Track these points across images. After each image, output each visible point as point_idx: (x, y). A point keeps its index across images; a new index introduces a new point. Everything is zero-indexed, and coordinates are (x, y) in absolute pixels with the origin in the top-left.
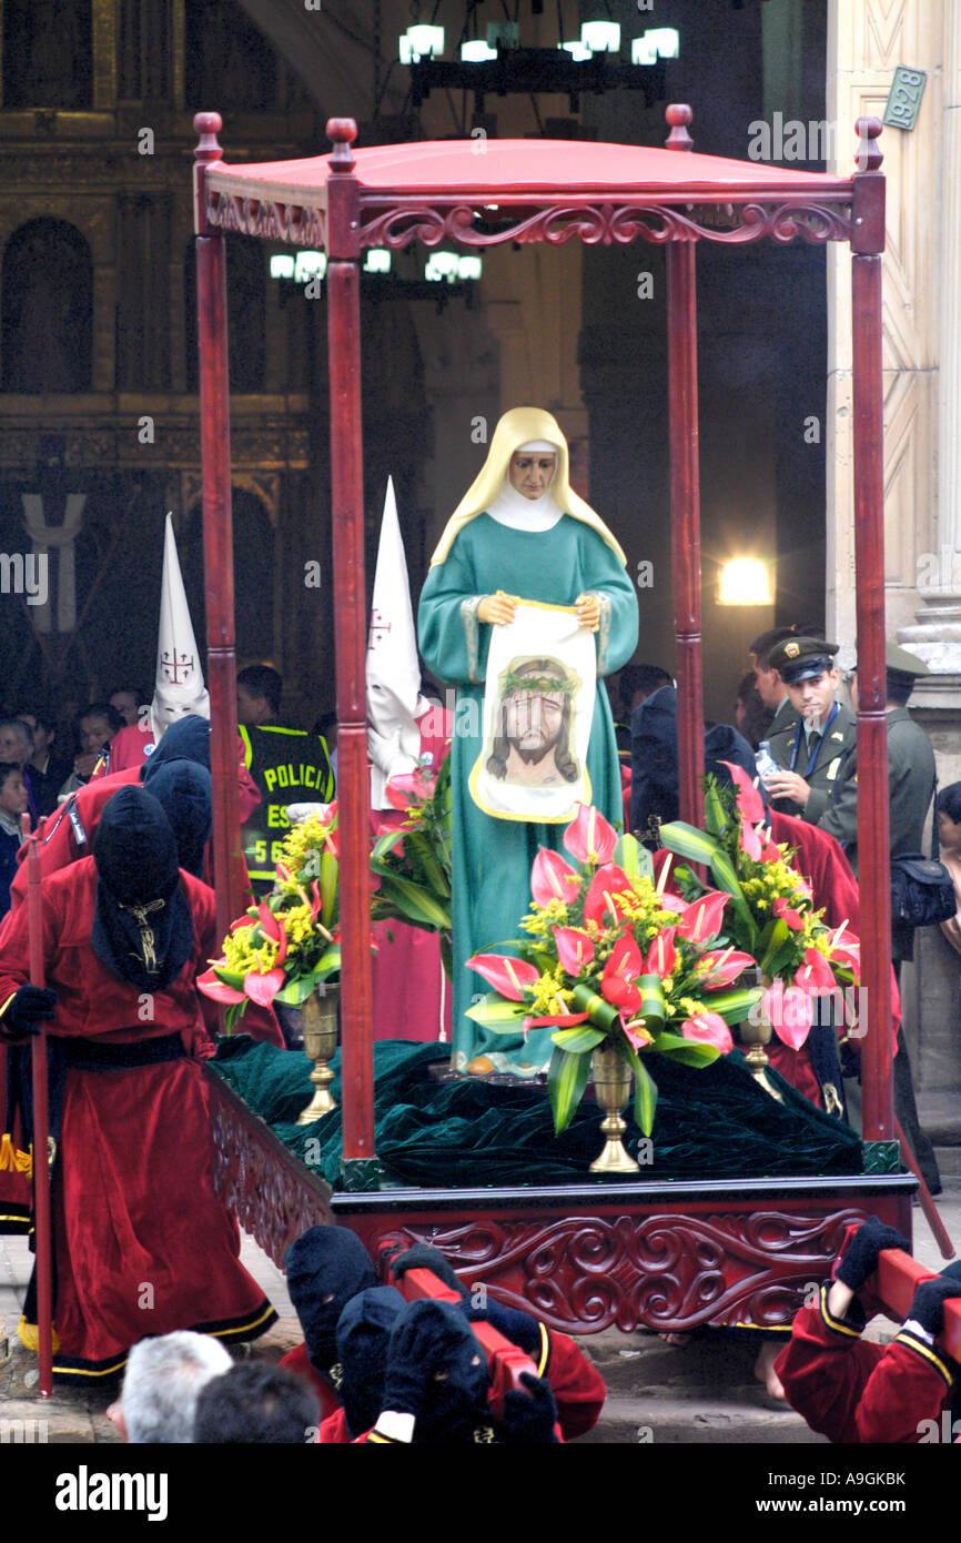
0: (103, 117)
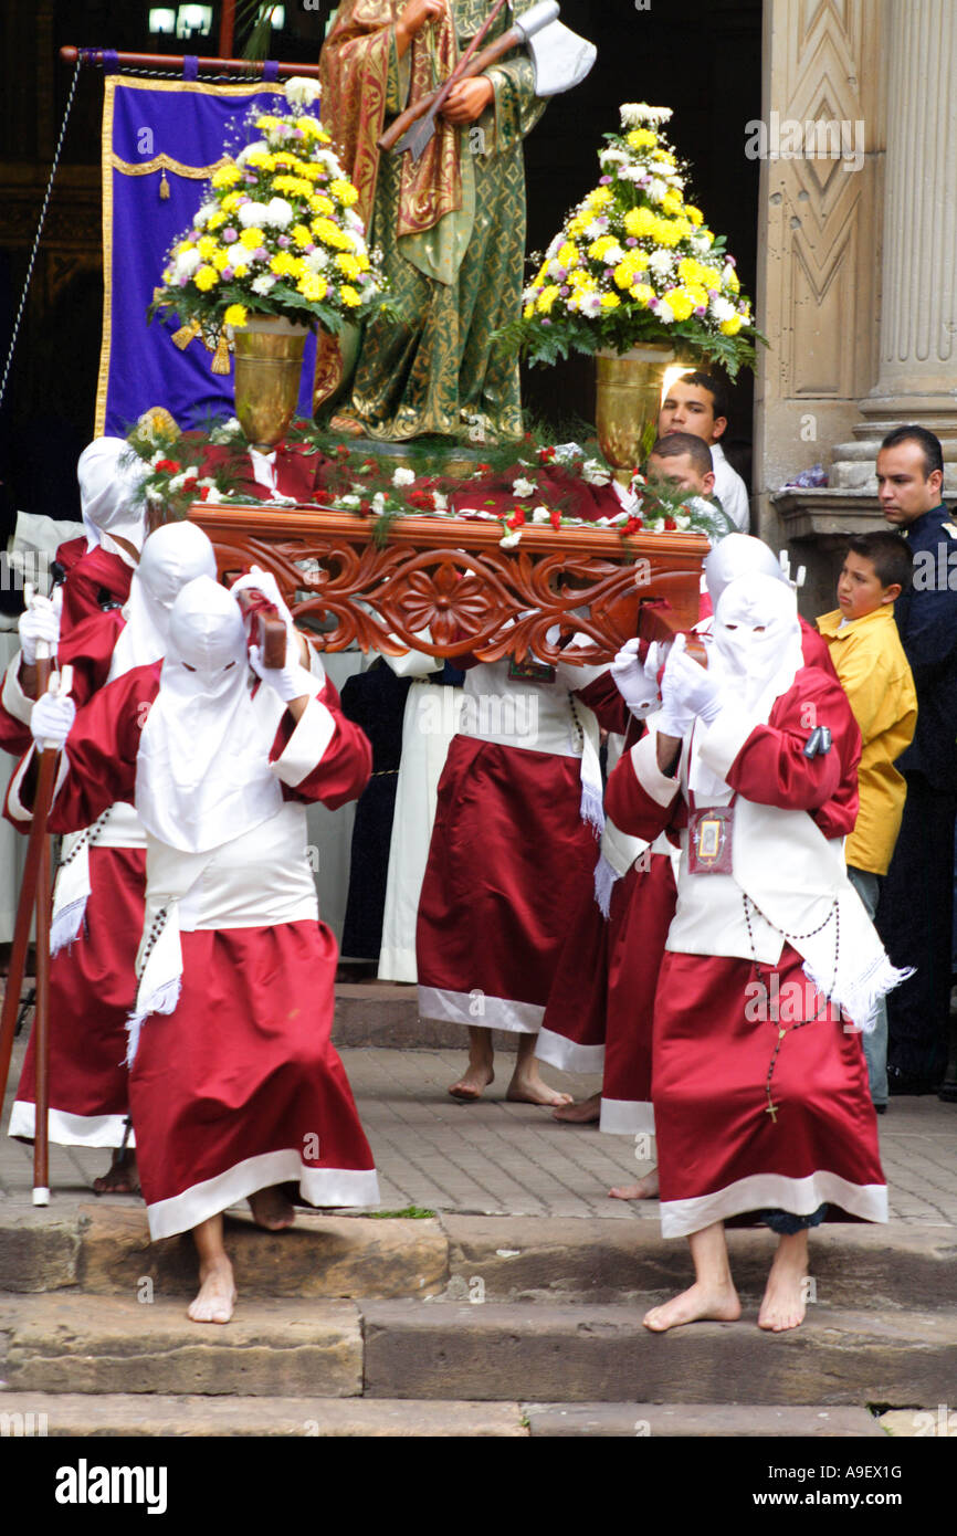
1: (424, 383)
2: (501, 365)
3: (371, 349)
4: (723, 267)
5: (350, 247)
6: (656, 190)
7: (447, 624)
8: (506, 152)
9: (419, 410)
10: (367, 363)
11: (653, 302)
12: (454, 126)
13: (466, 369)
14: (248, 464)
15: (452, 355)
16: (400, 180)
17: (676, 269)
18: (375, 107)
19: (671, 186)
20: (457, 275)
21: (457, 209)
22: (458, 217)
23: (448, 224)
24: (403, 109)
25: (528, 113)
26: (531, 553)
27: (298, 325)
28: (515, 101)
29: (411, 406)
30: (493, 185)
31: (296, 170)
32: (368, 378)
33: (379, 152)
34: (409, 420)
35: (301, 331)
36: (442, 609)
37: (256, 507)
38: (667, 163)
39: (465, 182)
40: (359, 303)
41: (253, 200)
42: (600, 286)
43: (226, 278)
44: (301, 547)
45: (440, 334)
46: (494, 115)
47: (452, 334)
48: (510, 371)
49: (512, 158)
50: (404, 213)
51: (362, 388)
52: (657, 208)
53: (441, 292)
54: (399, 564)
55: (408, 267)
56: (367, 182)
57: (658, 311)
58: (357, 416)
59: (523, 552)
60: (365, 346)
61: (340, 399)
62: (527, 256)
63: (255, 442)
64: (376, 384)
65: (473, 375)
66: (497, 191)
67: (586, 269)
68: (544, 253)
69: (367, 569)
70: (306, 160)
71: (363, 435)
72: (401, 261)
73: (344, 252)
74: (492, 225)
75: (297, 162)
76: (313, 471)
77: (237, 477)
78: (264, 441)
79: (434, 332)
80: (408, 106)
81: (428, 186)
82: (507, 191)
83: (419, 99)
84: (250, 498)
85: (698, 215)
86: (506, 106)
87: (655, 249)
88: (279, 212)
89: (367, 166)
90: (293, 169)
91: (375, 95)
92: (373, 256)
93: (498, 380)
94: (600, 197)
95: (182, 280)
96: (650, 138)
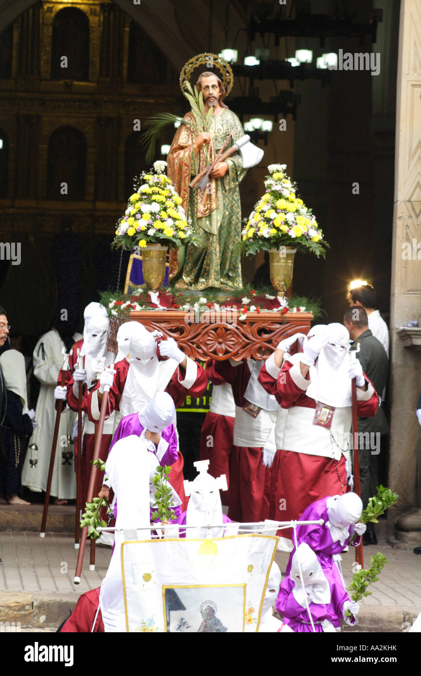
0: (93, 84)
1: (208, 269)
2: (234, 263)
3: (189, 258)
4: (311, 219)
5: (181, 218)
6: (286, 193)
7: (222, 349)
8: (233, 188)
9: (206, 279)
10: (187, 264)
11: (288, 231)
12: (215, 179)
13: (222, 264)
14: (149, 296)
15: (217, 259)
16: (197, 199)
17: (295, 219)
18: (187, 174)
19: (291, 192)
20: (218, 231)
21: (217, 208)
22: (217, 211)
23: (214, 213)
24: (197, 174)
25: (241, 174)
26: (251, 322)
27: (164, 246)
28: (236, 170)
29: (203, 278)
30: (229, 200)
31: (160, 193)
32: (188, 269)
33: (189, 189)
34: (203, 283)
35: (165, 249)
36: (220, 343)
37: (153, 311)
38: (288, 183)
39: (219, 199)
40: (185, 237)
41: (146, 204)
42: (269, 226)
43: (138, 231)
44: (170, 324)
45: (213, 252)
46: (229, 175)
47: (217, 252)
48: (237, 265)
49: (235, 191)
50: (199, 210)
51: (186, 273)
52: (287, 199)
53: (213, 237)
54: (204, 328)
55: (201, 229)
56: (185, 200)
57: (290, 234)
58: (185, 283)
59: (248, 322)
60: (187, 258)
61: (179, 277)
62: (242, 219)
63: (151, 289)
64: (191, 271)
65: (225, 267)
66: (231, 202)
67: (264, 221)
68: (248, 218)
69: (193, 330)
70: (163, 189)
71: (187, 289)
72: (198, 227)
73: (178, 220)
74: (229, 214)
75: (160, 190)
76: (171, 300)
77: (145, 301)
78: (154, 288)
79: (211, 252)
80: (198, 173)
81: (207, 200)
82: (234, 202)
83: (202, 170)
84: (150, 308)
85: (301, 202)
86: (233, 172)
87: (288, 213)
88: (155, 207)
89: (185, 195)
90: (158, 192)
91: (187, 170)
92: (189, 221)
93: (234, 269)
94: (267, 197)
95: (123, 233)
96: (281, 175)
